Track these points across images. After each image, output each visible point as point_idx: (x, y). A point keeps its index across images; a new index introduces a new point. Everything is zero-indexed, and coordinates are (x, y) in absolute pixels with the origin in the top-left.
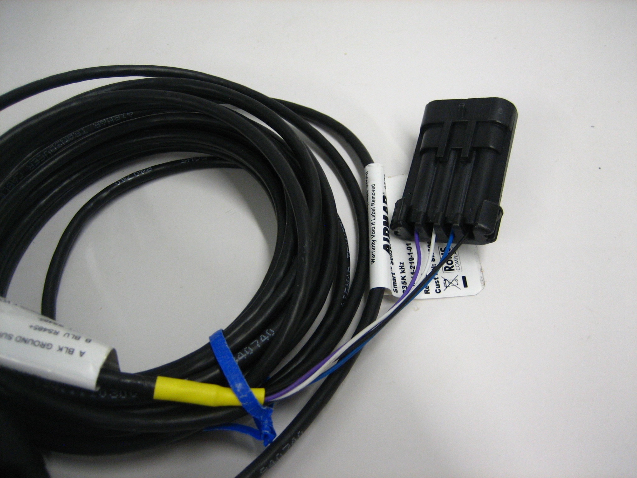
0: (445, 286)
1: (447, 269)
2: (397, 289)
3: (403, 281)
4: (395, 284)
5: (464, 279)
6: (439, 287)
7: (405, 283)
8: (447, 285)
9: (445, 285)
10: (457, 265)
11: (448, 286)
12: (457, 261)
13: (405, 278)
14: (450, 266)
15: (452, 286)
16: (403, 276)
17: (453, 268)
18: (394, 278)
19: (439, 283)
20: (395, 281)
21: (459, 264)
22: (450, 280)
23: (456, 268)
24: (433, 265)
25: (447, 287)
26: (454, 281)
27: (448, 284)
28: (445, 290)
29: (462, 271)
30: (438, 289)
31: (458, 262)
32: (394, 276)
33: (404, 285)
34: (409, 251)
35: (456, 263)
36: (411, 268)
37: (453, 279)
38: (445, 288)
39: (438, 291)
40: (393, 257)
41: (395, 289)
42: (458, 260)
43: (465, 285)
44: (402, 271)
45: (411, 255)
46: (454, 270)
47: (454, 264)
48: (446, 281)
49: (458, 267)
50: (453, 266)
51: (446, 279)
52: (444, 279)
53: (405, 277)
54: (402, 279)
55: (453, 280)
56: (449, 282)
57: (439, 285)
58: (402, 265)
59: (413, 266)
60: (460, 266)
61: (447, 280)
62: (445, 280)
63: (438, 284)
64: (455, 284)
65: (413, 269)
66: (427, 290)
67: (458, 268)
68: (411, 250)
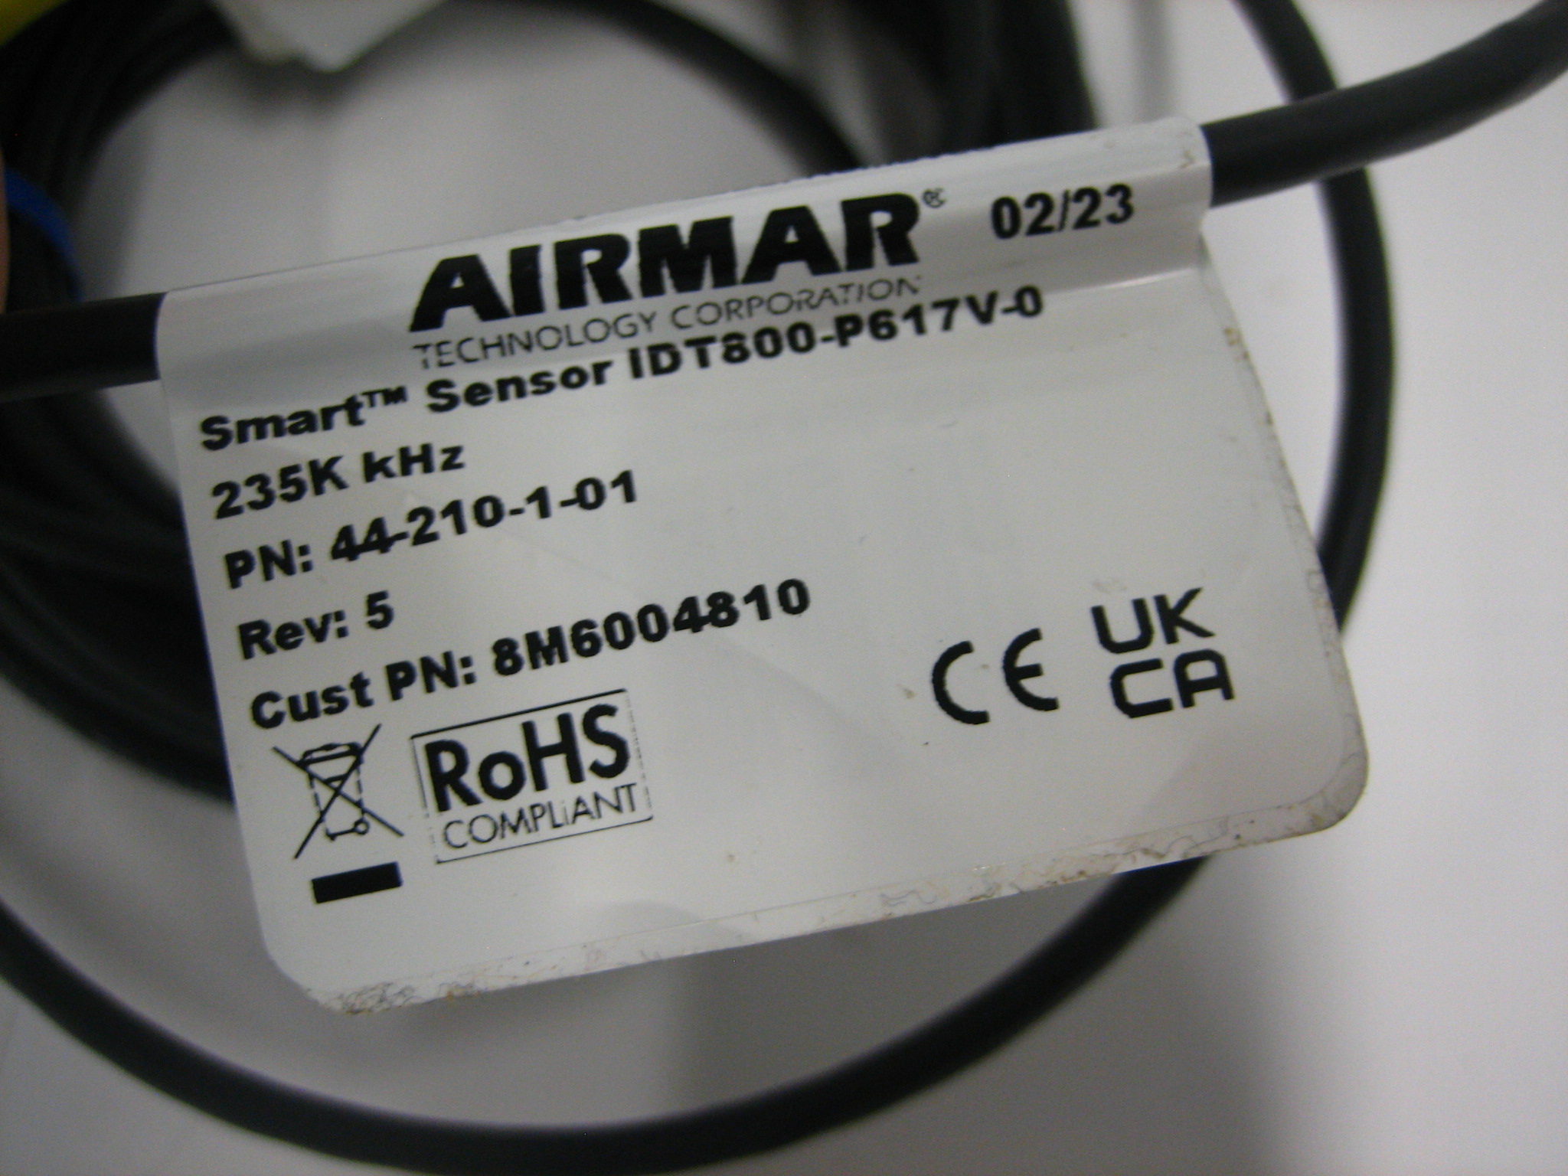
0: (308, 753)
1: (447, 762)
2: (233, 446)
3: (305, 475)
4: (270, 427)
5: (385, 877)
6: (298, 716)
7: (291, 490)
8: (319, 769)
9: (316, 755)
10: (483, 829)
11: (312, 777)
12: (515, 829)
13: (328, 485)
14: (471, 780)
15: (316, 797)
16: (338, 469)
17: (454, 799)
18: (320, 423)
19: (330, 711)
20: (295, 430)
21: (497, 843)
22: (359, 785)
23: (459, 822)
24: (466, 662)
25: (303, 764)
26: (355, 814)
27: (324, 770)
28: (278, 758)
29: (439, 862)
30: (282, 706)
31: (508, 832)
32: (340, 418)
33: (275, 485)
34: (571, 495)
35: (503, 818)
36: (412, 516)
37: (367, 805)
38: (297, 757)
39: (269, 710)
40: (494, 404)
41: (231, 426)
42: (522, 829)
43: (329, 889)
44: (387, 460)
45: (533, 508)
46: (443, 805)
47: (491, 807)
48: (349, 761)
49: (470, 832)
50: (470, 799)
51: (367, 756)
52: (362, 742)
53: (340, 485)
54: (313, 464)
55: (358, 804)
56: (343, 778)
57: (313, 713)
58: (439, 459)
59: (431, 530)
60: (473, 848)
61: (356, 766)
62: (356, 751)
63: (323, 705)
64: (328, 817)
65: (413, 528)
66: (271, 638)
67: (458, 834)
68: (575, 509)
